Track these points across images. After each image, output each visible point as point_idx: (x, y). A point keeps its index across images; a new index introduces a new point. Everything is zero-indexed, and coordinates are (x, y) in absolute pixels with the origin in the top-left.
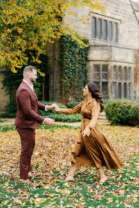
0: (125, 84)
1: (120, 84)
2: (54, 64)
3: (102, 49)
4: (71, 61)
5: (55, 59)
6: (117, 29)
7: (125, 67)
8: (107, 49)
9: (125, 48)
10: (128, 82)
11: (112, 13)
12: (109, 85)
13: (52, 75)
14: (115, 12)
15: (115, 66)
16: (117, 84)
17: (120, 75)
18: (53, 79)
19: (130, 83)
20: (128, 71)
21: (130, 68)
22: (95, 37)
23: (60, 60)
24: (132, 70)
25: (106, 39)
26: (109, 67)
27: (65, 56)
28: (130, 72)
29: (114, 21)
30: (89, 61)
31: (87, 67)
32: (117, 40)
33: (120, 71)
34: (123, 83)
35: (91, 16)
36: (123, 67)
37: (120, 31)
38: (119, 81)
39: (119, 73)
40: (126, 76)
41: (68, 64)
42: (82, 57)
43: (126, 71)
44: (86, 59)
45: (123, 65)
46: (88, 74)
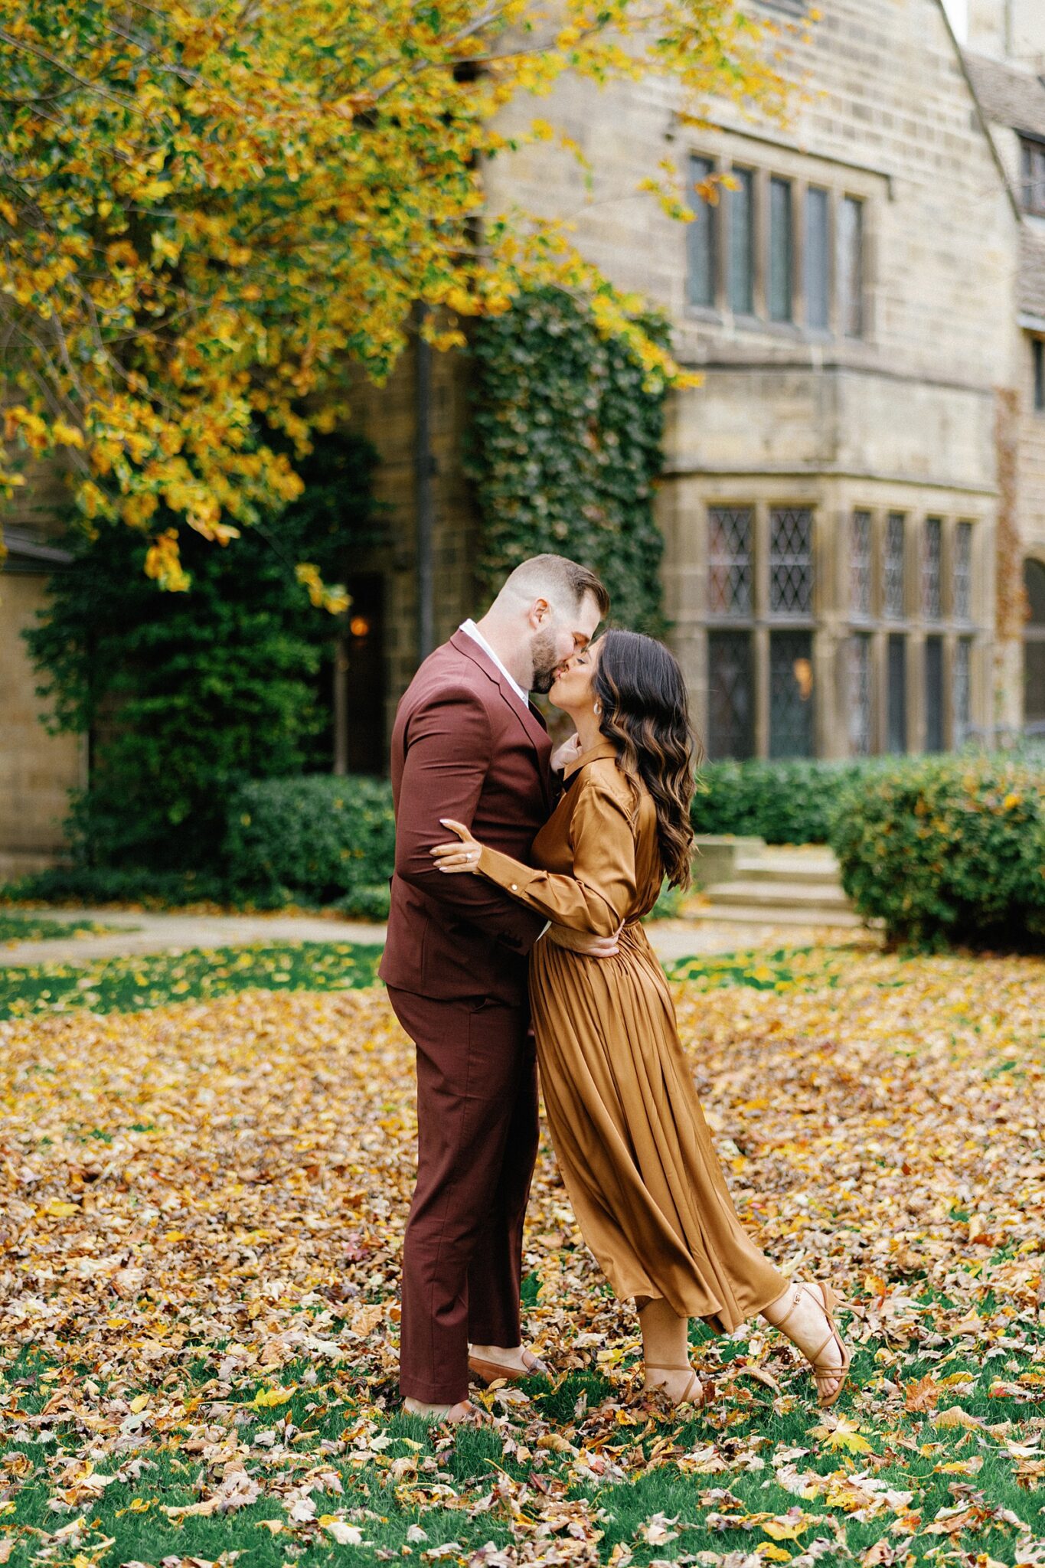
0: (934, 643)
1: (897, 641)
2: (419, 502)
3: (766, 391)
4: (549, 478)
5: (425, 468)
6: (862, 245)
7: (934, 523)
8: (801, 390)
9: (929, 382)
10: (952, 627)
11: (829, 126)
12: (824, 650)
13: (402, 581)
14: (846, 120)
15: (862, 515)
16: (880, 643)
17: (896, 581)
18: (415, 612)
19: (966, 640)
20: (952, 550)
21: (966, 526)
22: (710, 301)
23: (471, 472)
24: (983, 537)
25: (787, 316)
26: (821, 517)
27: (503, 443)
28: (965, 556)
29: (840, 181)
30: (675, 476)
31: (661, 521)
32: (860, 326)
33: (897, 548)
34: (916, 641)
35: (680, 148)
36: (916, 521)
37: (887, 258)
38: (889, 623)
39: (889, 565)
40: (937, 584)
41: (526, 503)
42: (626, 444)
43: (936, 552)
44: (654, 460)
45: (919, 504)
46: (666, 572)
